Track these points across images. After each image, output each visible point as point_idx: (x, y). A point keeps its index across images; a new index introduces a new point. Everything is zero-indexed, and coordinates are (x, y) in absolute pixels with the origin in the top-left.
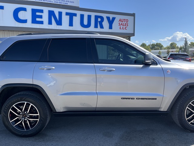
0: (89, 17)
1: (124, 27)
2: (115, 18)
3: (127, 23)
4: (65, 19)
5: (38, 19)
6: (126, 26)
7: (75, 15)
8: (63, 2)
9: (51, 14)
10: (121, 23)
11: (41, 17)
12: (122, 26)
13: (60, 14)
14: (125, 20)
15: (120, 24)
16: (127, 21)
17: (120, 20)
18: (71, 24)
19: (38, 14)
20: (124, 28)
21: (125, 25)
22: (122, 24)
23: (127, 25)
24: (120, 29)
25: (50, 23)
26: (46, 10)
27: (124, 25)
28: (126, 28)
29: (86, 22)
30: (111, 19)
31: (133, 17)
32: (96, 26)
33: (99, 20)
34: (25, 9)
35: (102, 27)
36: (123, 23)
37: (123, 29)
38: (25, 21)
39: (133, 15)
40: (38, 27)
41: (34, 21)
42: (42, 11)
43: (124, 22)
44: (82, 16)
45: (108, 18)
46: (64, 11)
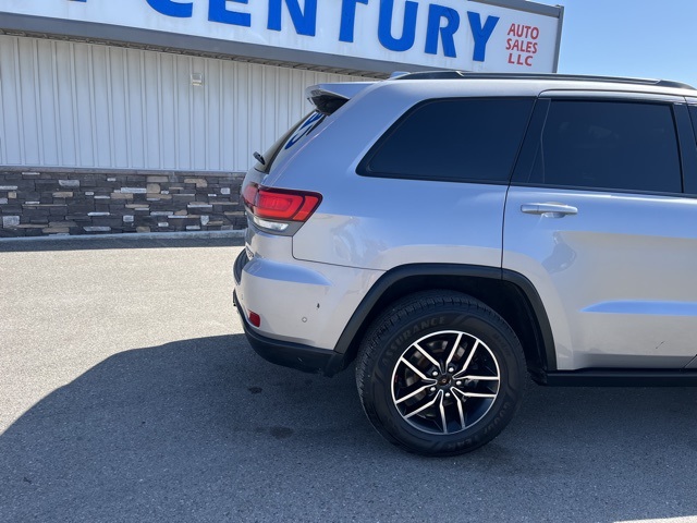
0: (411, 9)
1: (524, 55)
2: (497, 19)
3: (534, 41)
5: (231, 6)
6: (531, 54)
10: (514, 39)
12: (515, 53)
14: (528, 28)
15: (512, 43)
16: (535, 34)
17: (511, 30)
18: (346, 33)
20: (523, 60)
21: (528, 47)
22: (516, 45)
23: (532, 49)
24: (510, 62)
25: (274, 23)
27: (524, 47)
28: (529, 61)
29: (397, 31)
30: (483, 22)
31: (555, 20)
32: (430, 48)
35: (450, 51)
36: (520, 39)
37: (519, 63)
38: (184, 10)
39: (557, 13)
40: (231, 37)
43: (523, 37)
44: (387, 6)
45: (474, 18)
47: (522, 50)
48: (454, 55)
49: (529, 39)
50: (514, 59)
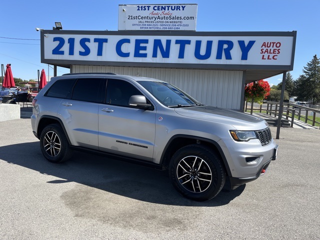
0: (209, 44)
1: (271, 56)
3: (278, 49)
4: (175, 49)
5: (141, 52)
6: (276, 54)
7: (189, 42)
8: (173, 27)
9: (157, 43)
10: (265, 49)
11: (145, 48)
12: (266, 55)
13: (168, 42)
14: (274, 43)
15: (264, 51)
16: (278, 45)
17: (263, 45)
18: (181, 55)
19: (142, 45)
21: (274, 51)
22: (267, 51)
23: (277, 52)
24: (263, 58)
26: (151, 39)
27: (272, 51)
28: (275, 57)
29: (203, 52)
30: (246, 44)
31: (291, 38)
32: (219, 57)
34: (128, 41)
35: (229, 57)
36: (269, 49)
37: (268, 58)
38: (127, 55)
39: (293, 34)
41: (137, 54)
42: (146, 41)
43: (271, 47)
44: (198, 44)
46: (173, 39)
47: (270, 53)
48: (230, 59)
49: (275, 48)
50: (266, 57)
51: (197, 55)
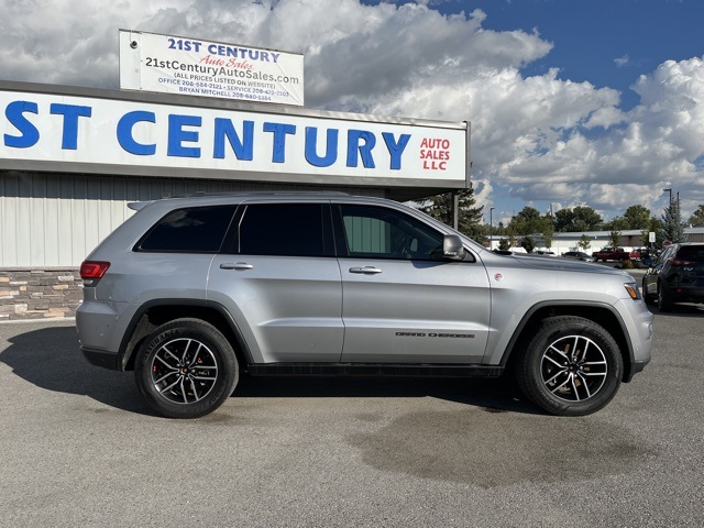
0: (332, 135)
1: (438, 162)
2: (410, 136)
3: (445, 151)
4: (263, 143)
5: (185, 144)
6: (444, 161)
7: (291, 129)
8: (257, 95)
9: (223, 127)
10: (427, 150)
11: (194, 137)
12: (429, 161)
13: (249, 126)
14: (439, 141)
15: (425, 154)
16: (446, 144)
17: (423, 143)
18: (278, 156)
19: (185, 128)
20: (437, 165)
21: (441, 155)
22: (429, 154)
23: (445, 156)
24: (425, 167)
25: (219, 153)
26: (209, 117)
27: (437, 155)
28: (443, 166)
29: (321, 151)
30: (397, 140)
32: (351, 162)
33: (362, 142)
34: (150, 117)
35: (369, 163)
36: (433, 150)
37: (433, 168)
38: (149, 150)
39: (465, 126)
41: (174, 150)
42: (197, 121)
43: (435, 148)
44: (311, 134)
45: (388, 137)
46: (259, 120)
47: (435, 158)
48: (373, 166)
49: (441, 149)
50: (429, 165)
51: (311, 156)
